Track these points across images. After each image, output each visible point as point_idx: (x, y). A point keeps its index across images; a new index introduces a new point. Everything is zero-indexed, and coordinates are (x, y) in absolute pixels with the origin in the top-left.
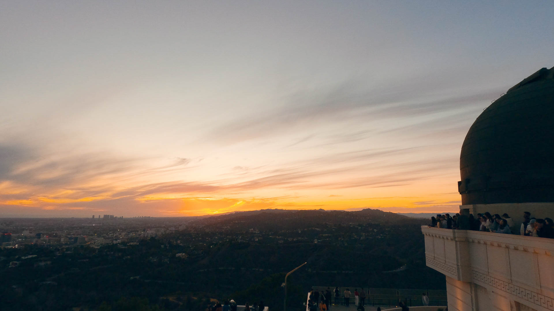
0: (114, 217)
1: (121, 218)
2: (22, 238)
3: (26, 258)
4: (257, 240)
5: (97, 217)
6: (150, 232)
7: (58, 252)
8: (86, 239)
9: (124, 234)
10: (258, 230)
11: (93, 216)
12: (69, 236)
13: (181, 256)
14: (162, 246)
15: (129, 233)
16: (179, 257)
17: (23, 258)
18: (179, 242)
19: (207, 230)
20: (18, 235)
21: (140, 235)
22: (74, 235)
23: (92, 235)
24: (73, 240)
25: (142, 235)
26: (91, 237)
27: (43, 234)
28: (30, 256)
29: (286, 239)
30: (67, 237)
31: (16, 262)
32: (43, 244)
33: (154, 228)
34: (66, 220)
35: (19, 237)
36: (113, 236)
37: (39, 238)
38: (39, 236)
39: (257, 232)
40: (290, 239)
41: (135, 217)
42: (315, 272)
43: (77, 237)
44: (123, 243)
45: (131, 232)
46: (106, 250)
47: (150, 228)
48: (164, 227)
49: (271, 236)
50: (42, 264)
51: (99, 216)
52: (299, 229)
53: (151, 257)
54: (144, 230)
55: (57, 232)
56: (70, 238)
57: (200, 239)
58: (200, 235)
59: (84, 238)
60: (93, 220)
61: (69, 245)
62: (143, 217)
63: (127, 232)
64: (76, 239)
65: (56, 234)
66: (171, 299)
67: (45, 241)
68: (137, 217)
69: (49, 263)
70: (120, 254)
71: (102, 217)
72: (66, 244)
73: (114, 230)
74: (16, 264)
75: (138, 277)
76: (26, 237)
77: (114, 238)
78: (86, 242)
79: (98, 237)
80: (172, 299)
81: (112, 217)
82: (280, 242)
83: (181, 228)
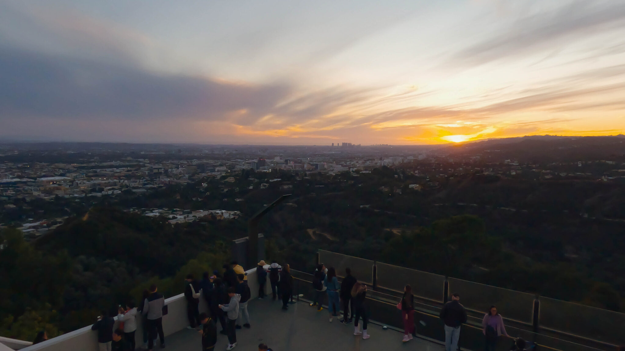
0: (352, 145)
1: (359, 146)
2: (274, 163)
3: (273, 181)
4: (514, 173)
5: (336, 145)
6: (387, 162)
7: (298, 177)
8: (326, 167)
9: (360, 162)
10: (517, 162)
11: (333, 144)
12: (312, 163)
13: (414, 187)
14: (396, 176)
15: (365, 161)
16: (413, 188)
17: (271, 181)
18: (416, 172)
19: (452, 160)
20: (271, 160)
21: (376, 163)
22: (315, 162)
23: (332, 163)
24: (314, 167)
25: (378, 164)
26: (331, 164)
27: (289, 160)
28: (275, 180)
29: (556, 173)
30: (310, 164)
31: (265, 184)
32: (290, 170)
33: (391, 156)
34: (310, 148)
35: (272, 163)
36: (350, 164)
37: (287, 164)
38: (286, 161)
39: (515, 164)
40: (563, 174)
41: (372, 145)
42: (594, 218)
43: (318, 164)
44: (357, 172)
45: (368, 160)
46: (339, 177)
47: (387, 157)
48: (401, 156)
49: (534, 170)
50: (286, 187)
51: (338, 144)
52: (579, 162)
53: (383, 187)
54: (381, 159)
55: (302, 159)
56: (312, 165)
57: (441, 170)
58: (441, 165)
59: (324, 165)
60: (332, 148)
61: (311, 171)
62: (380, 145)
63: (364, 160)
64: (317, 165)
65: (301, 160)
66: (395, 231)
67: (292, 166)
68: (375, 145)
69: (291, 186)
70: (353, 182)
71: (341, 145)
72: (309, 170)
73: (352, 158)
74: (265, 186)
75: (367, 206)
76: (277, 163)
77: (351, 166)
78: (325, 169)
79: (337, 164)
80: (398, 232)
81: (350, 145)
82: (547, 177)
83: (420, 158)
